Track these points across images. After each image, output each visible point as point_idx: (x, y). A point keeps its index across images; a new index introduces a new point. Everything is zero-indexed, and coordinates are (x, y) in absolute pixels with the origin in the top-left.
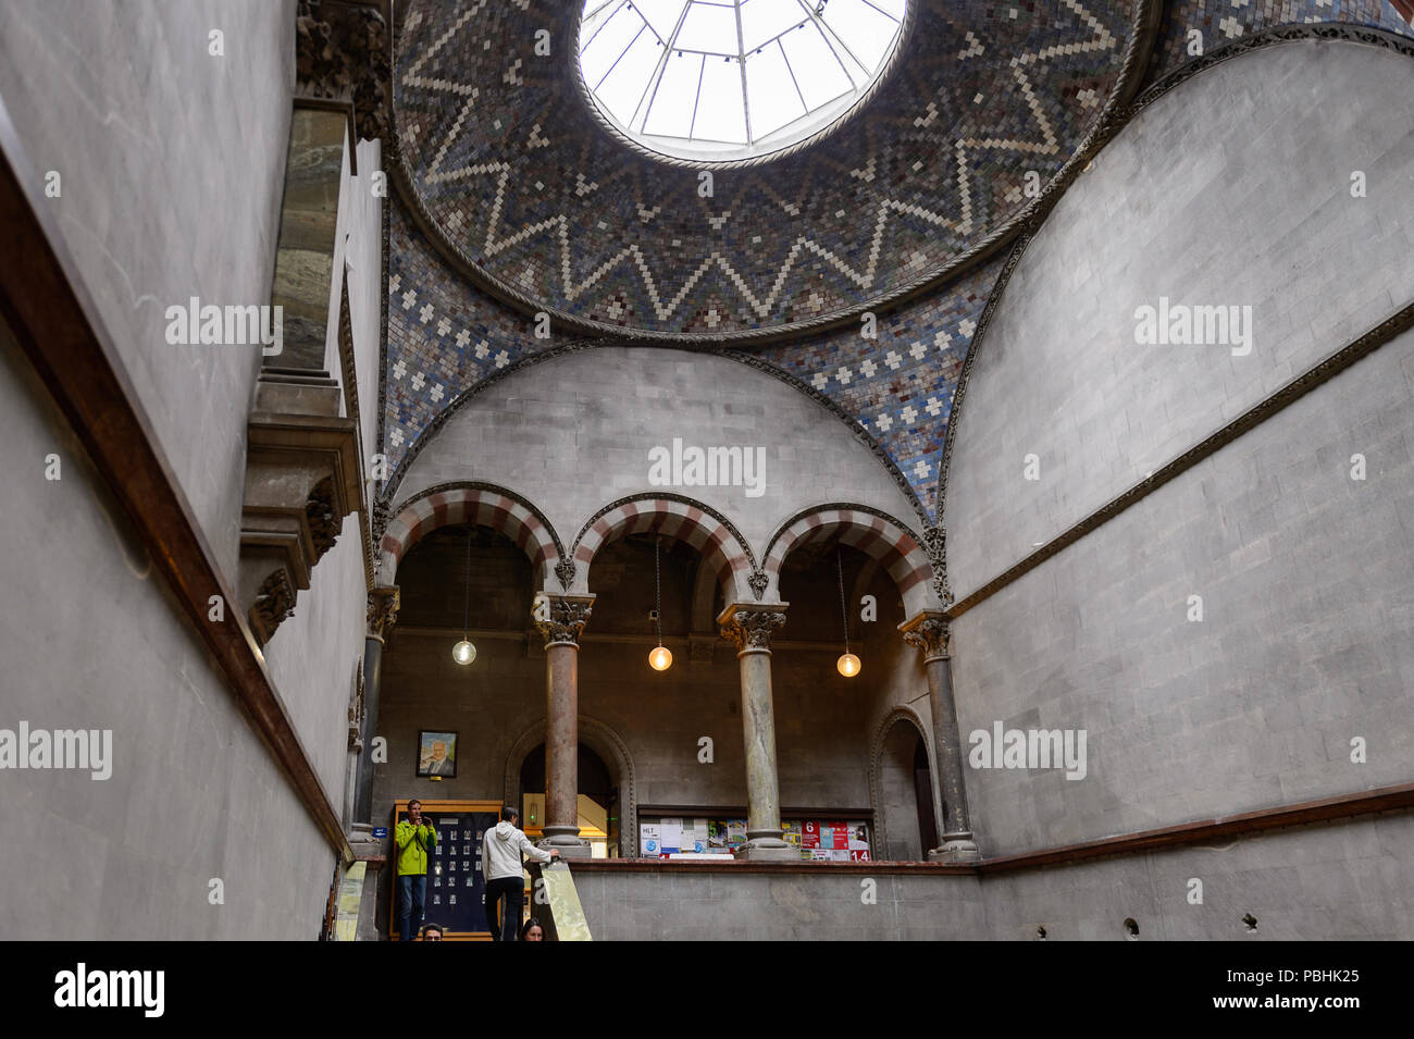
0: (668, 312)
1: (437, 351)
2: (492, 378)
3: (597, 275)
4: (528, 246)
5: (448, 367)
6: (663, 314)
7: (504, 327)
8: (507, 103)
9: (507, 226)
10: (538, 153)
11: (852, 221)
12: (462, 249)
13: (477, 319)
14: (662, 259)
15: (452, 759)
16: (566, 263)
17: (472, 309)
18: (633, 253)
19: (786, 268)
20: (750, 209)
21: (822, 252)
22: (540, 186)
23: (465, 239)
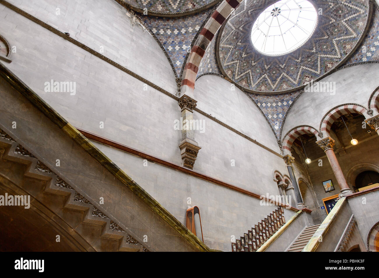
0: (319, 71)
1: (276, 109)
2: (290, 106)
3: (298, 76)
4: (281, 82)
5: (280, 110)
6: (318, 73)
7: (287, 97)
8: (257, 67)
9: (274, 82)
10: (269, 69)
11: (340, 29)
12: (268, 91)
13: (280, 99)
14: (309, 64)
15: (332, 186)
16: (290, 79)
17: (278, 98)
18: (302, 68)
19: (336, 46)
20: (318, 44)
21: (340, 38)
22: (274, 72)
23: (267, 89)
